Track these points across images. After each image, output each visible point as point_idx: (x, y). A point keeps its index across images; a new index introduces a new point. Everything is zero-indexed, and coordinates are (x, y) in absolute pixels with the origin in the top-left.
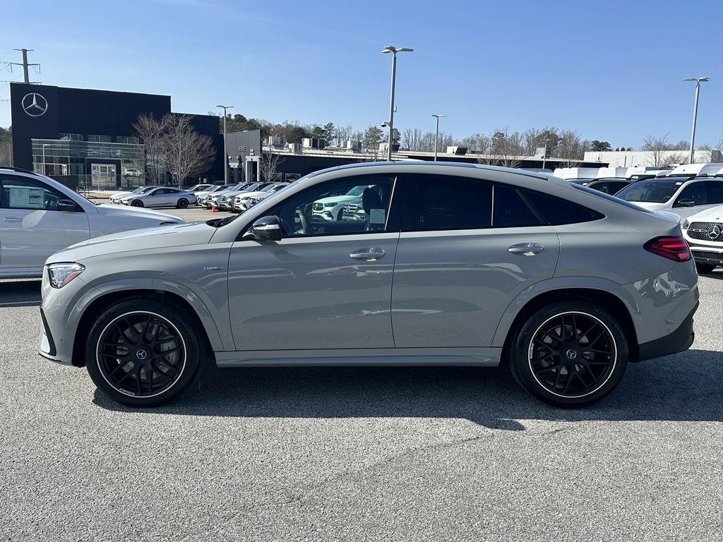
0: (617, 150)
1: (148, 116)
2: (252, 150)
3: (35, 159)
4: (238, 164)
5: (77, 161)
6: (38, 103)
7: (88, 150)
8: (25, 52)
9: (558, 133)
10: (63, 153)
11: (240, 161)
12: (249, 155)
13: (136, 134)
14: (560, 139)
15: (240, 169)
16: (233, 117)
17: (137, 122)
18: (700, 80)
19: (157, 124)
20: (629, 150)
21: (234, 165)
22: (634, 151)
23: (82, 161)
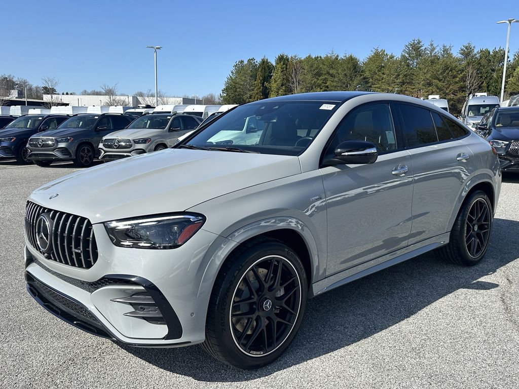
0: (63, 94)
9: (14, 80)
14: (17, 84)
18: (157, 48)
20: (71, 94)
22: (76, 95)
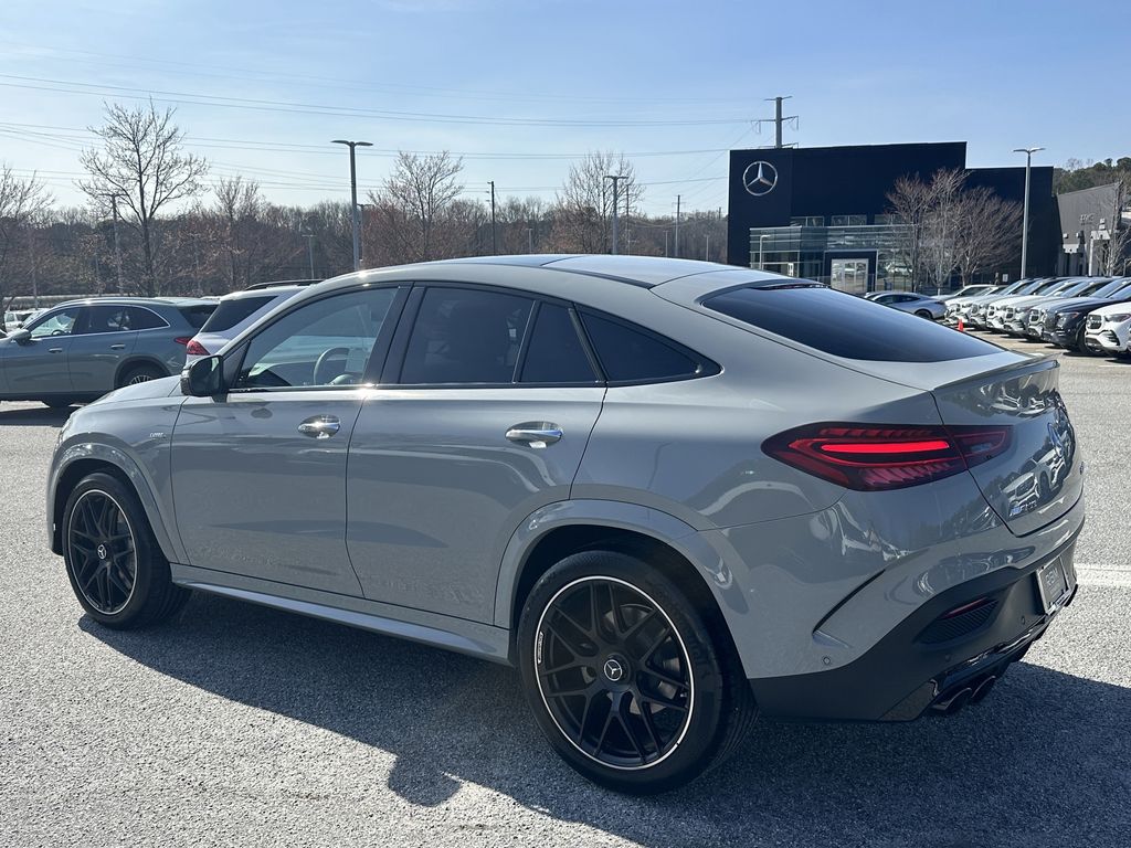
1: (911, 178)
2: (1102, 221)
3: (753, 258)
4: (1077, 246)
5: (810, 256)
6: (764, 176)
7: (830, 239)
8: (779, 100)
10: (790, 246)
11: (1082, 240)
12: (1097, 229)
13: (891, 208)
15: (1081, 254)
16: (1114, 164)
17: (893, 190)
19: (924, 191)
21: (1070, 248)
23: (819, 256)
